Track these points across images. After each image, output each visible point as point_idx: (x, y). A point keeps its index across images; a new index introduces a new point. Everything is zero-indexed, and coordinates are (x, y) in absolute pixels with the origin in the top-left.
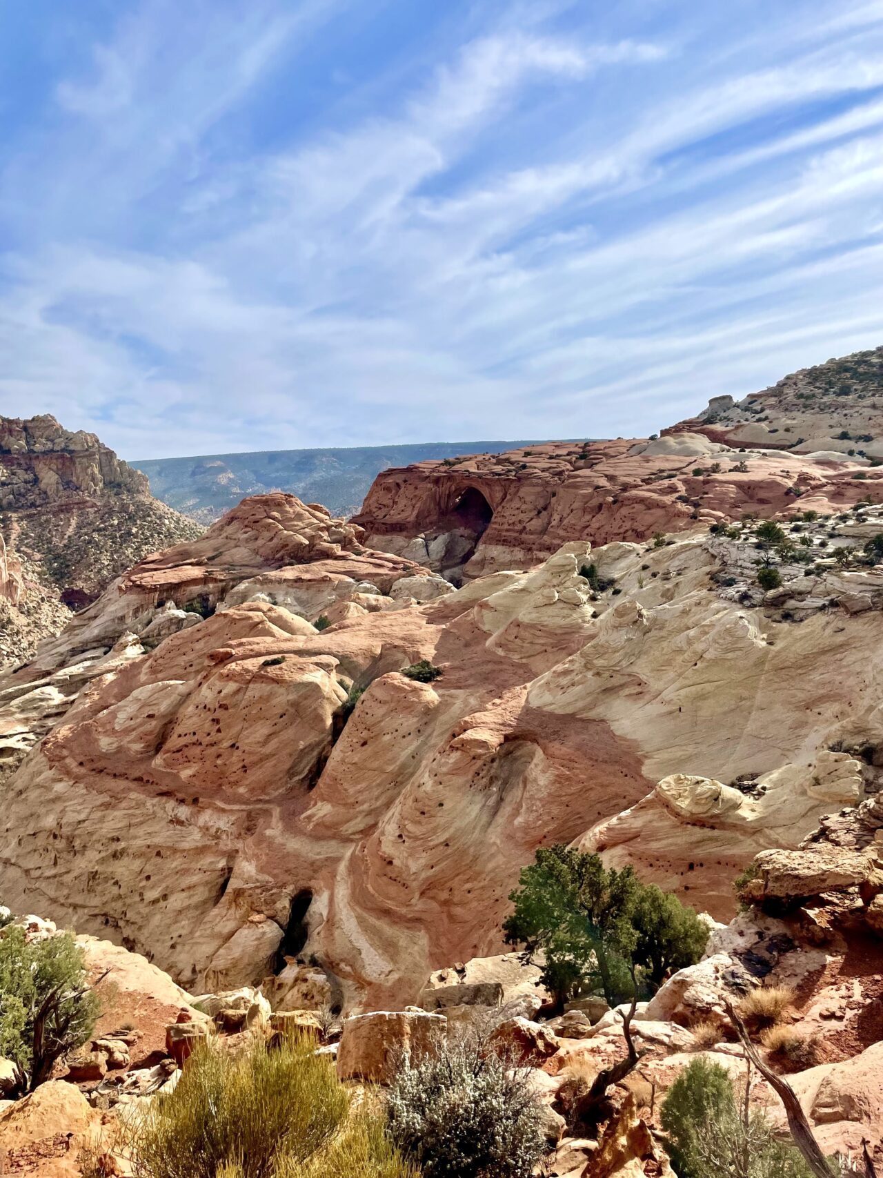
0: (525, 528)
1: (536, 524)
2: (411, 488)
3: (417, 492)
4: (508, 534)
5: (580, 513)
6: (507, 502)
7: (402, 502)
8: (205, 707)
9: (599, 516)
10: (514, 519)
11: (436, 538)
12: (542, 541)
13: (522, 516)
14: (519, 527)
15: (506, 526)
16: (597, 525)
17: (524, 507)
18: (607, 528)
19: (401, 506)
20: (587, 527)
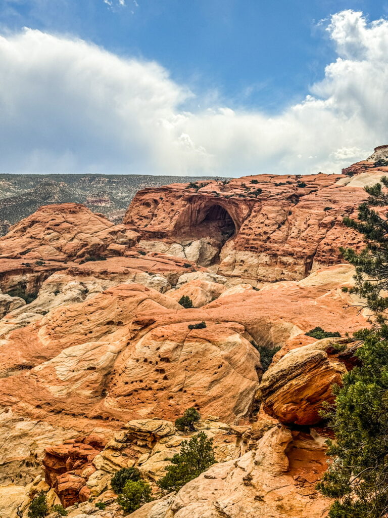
0: (269, 238)
1: (279, 235)
2: (168, 204)
3: (174, 208)
4: (255, 242)
5: (316, 227)
6: (254, 217)
7: (162, 215)
8: (146, 360)
9: (333, 230)
10: (260, 231)
11: (190, 244)
12: (284, 248)
13: (266, 229)
14: (264, 237)
15: (253, 237)
16: (333, 237)
17: (267, 222)
18: (342, 239)
19: (160, 218)
20: (323, 238)
